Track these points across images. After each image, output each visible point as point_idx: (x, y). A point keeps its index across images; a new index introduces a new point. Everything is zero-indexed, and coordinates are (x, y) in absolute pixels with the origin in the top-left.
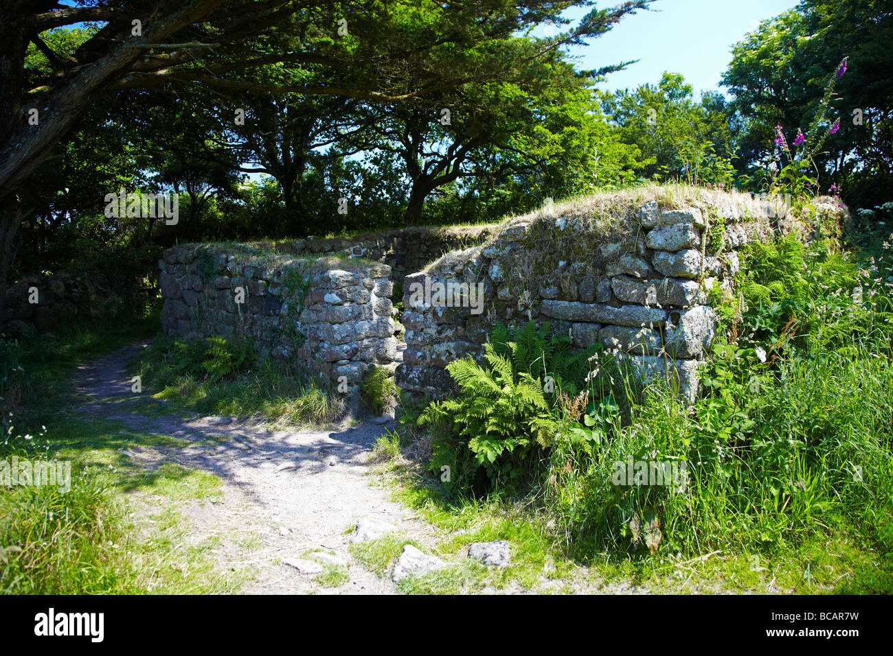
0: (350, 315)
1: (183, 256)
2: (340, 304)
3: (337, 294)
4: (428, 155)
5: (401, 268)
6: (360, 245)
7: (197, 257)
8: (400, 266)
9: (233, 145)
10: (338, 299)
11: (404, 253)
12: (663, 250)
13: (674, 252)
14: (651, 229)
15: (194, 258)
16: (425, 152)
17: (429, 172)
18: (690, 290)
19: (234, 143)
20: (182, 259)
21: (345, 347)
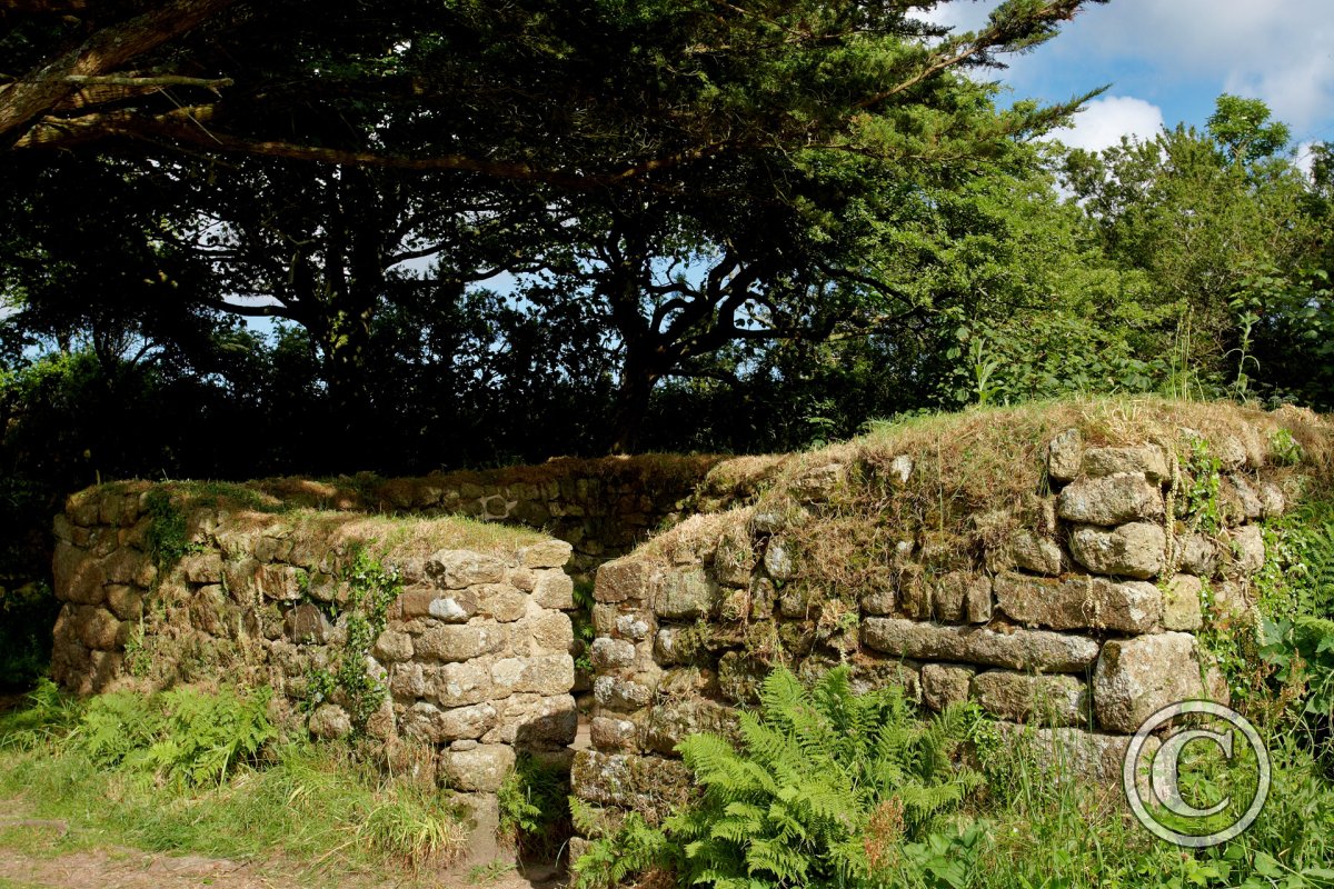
0: (482, 644)
1: (115, 508)
2: (461, 621)
3: (457, 600)
4: (663, 290)
5: (593, 548)
6: (503, 493)
7: (145, 513)
8: (591, 544)
9: (214, 253)
10: (456, 610)
11: (603, 513)
12: (1087, 524)
13: (1109, 528)
14: (1066, 481)
15: (140, 515)
16: (655, 283)
17: (664, 327)
18: (1138, 600)
19: (216, 248)
20: (110, 515)
21: (469, 711)
